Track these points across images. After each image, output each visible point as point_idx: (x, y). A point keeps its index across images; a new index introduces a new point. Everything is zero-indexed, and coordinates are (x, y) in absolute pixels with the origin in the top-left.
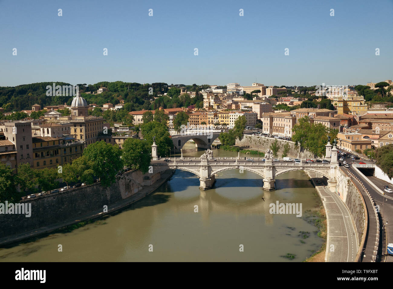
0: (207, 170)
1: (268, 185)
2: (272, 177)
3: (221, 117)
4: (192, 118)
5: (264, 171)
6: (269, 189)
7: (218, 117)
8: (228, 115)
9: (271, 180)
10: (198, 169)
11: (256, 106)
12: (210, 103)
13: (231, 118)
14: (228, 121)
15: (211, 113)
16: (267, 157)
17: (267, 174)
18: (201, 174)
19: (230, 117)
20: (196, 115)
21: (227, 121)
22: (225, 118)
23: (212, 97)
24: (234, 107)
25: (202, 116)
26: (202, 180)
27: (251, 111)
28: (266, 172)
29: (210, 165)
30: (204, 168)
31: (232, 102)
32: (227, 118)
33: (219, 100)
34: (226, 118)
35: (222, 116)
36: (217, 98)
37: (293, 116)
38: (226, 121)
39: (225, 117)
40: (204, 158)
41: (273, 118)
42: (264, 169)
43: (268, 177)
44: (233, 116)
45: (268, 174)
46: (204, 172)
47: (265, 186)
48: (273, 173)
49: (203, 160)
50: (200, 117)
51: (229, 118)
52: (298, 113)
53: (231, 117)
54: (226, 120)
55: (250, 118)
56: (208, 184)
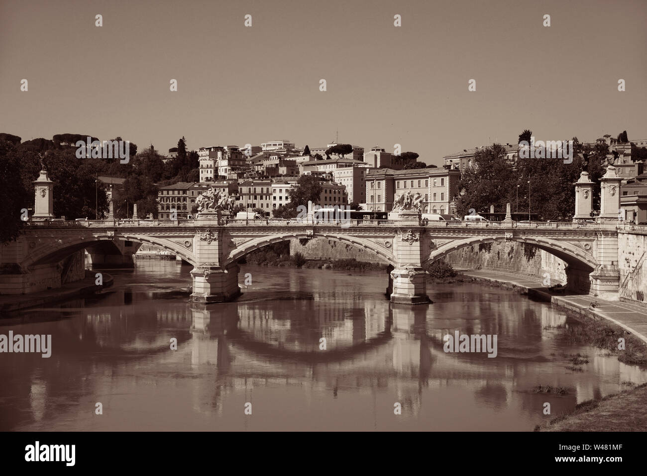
0: (216, 243)
1: (406, 286)
2: (419, 261)
3: (249, 194)
4: (168, 198)
5: (395, 246)
6: (411, 297)
7: (242, 195)
8: (268, 189)
9: (416, 269)
10: (187, 239)
11: (343, 172)
12: (216, 170)
13: (278, 198)
14: (268, 205)
15: (221, 184)
16: (405, 201)
17: (405, 252)
18: (198, 256)
19: (274, 195)
20: (179, 190)
21: (265, 206)
22: (258, 197)
23: (223, 155)
24: (283, 170)
25: (195, 192)
26: (200, 272)
27: (332, 180)
28: (401, 248)
29: (225, 226)
30: (206, 234)
31: (277, 162)
32: (264, 197)
33: (241, 163)
34: (261, 198)
35: (252, 192)
36: (236, 157)
37: (452, 168)
38: (262, 204)
39: (258, 194)
40: (208, 204)
41: (394, 180)
42: (395, 240)
43: (407, 261)
44: (281, 190)
45: (408, 252)
46: (207, 247)
47: (399, 291)
48: (421, 250)
49: (205, 211)
50: (189, 193)
51: (272, 197)
52: (465, 160)
53: (277, 195)
54: (262, 202)
55: (328, 199)
56: (219, 285)
